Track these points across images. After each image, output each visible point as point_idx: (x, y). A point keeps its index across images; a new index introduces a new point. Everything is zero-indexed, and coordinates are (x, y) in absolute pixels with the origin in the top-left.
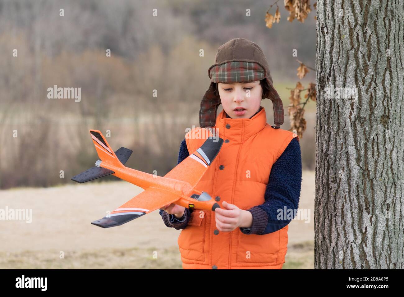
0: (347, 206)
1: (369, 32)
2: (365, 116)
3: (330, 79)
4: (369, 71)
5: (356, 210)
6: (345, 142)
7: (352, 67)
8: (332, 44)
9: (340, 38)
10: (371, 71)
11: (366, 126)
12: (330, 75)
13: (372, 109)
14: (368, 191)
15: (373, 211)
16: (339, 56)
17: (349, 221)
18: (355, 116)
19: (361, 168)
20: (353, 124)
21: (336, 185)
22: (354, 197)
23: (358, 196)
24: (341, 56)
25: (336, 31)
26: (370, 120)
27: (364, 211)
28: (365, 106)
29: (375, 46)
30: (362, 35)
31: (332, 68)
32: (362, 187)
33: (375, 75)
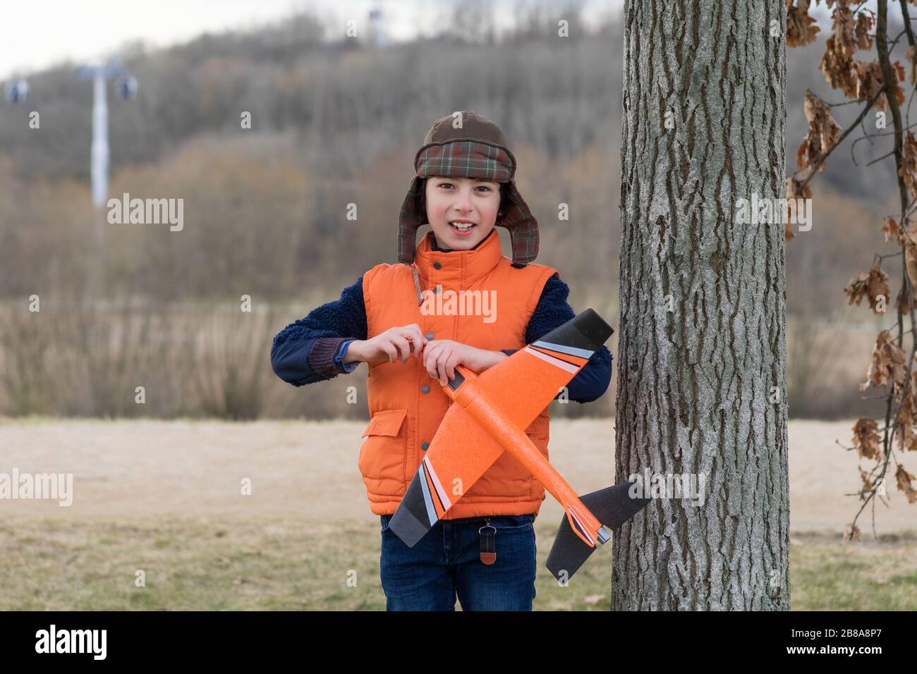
0: (653, 411)
1: (692, 106)
2: (682, 253)
3: (632, 187)
4: (690, 175)
5: (665, 419)
6: (651, 299)
7: (662, 168)
8: (636, 127)
9: (646, 118)
10: (694, 173)
11: (683, 272)
12: (631, 181)
13: (694, 241)
14: (686, 384)
15: (694, 422)
16: (644, 148)
17: (655, 438)
18: (666, 253)
19: (675, 345)
20: (662, 267)
21: (636, 374)
22: (663, 395)
23: (668, 394)
24: (647, 148)
25: (641, 103)
26: (692, 260)
27: (678, 419)
28: (683, 235)
29: (702, 130)
30: (680, 111)
31: (635, 168)
32: (675, 378)
33: (700, 182)
